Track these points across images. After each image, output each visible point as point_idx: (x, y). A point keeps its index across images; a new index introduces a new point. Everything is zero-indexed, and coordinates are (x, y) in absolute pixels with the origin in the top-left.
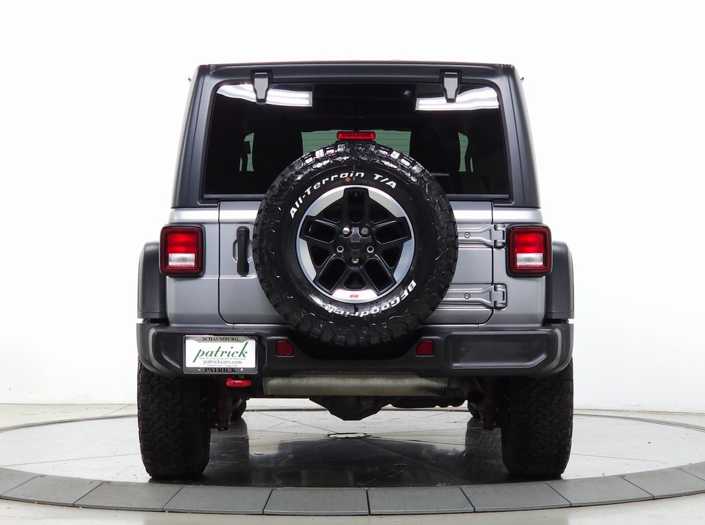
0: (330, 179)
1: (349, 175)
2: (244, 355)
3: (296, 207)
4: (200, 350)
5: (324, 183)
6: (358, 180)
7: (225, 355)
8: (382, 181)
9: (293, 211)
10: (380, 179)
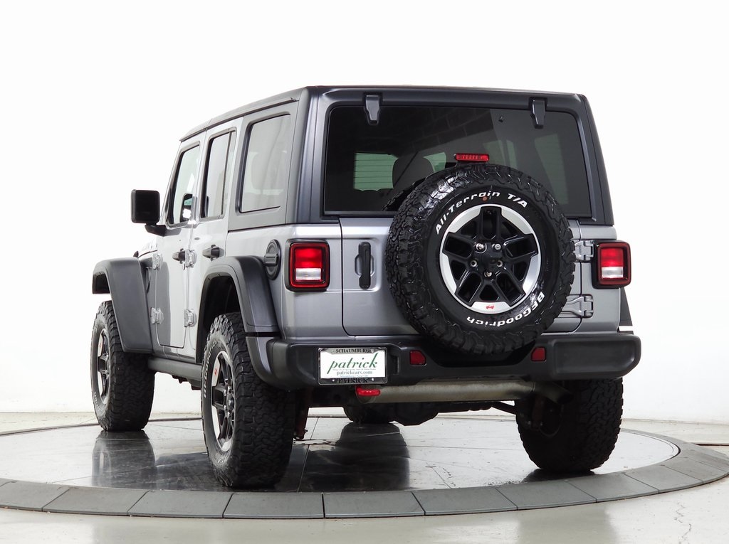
0: (470, 198)
1: (487, 194)
2: (374, 366)
3: (440, 224)
4: (334, 362)
5: (465, 201)
6: (495, 200)
7: (357, 366)
8: (514, 200)
9: (439, 227)
10: (513, 198)
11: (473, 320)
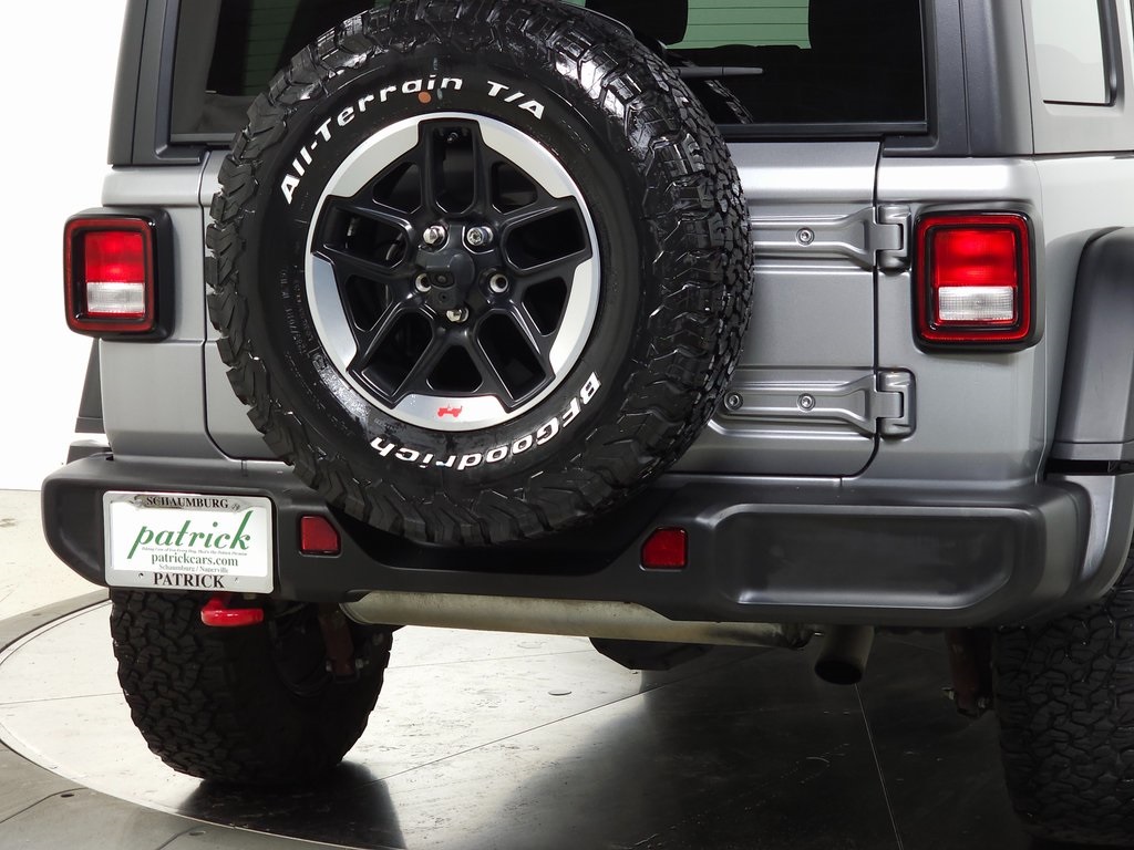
0: (377, 96)
1: (425, 85)
2: (243, 546)
3: (295, 174)
4: (144, 530)
5: (362, 107)
6: (450, 100)
7: (200, 542)
8: (509, 99)
9: (290, 183)
10: (502, 94)
11: (391, 446)
